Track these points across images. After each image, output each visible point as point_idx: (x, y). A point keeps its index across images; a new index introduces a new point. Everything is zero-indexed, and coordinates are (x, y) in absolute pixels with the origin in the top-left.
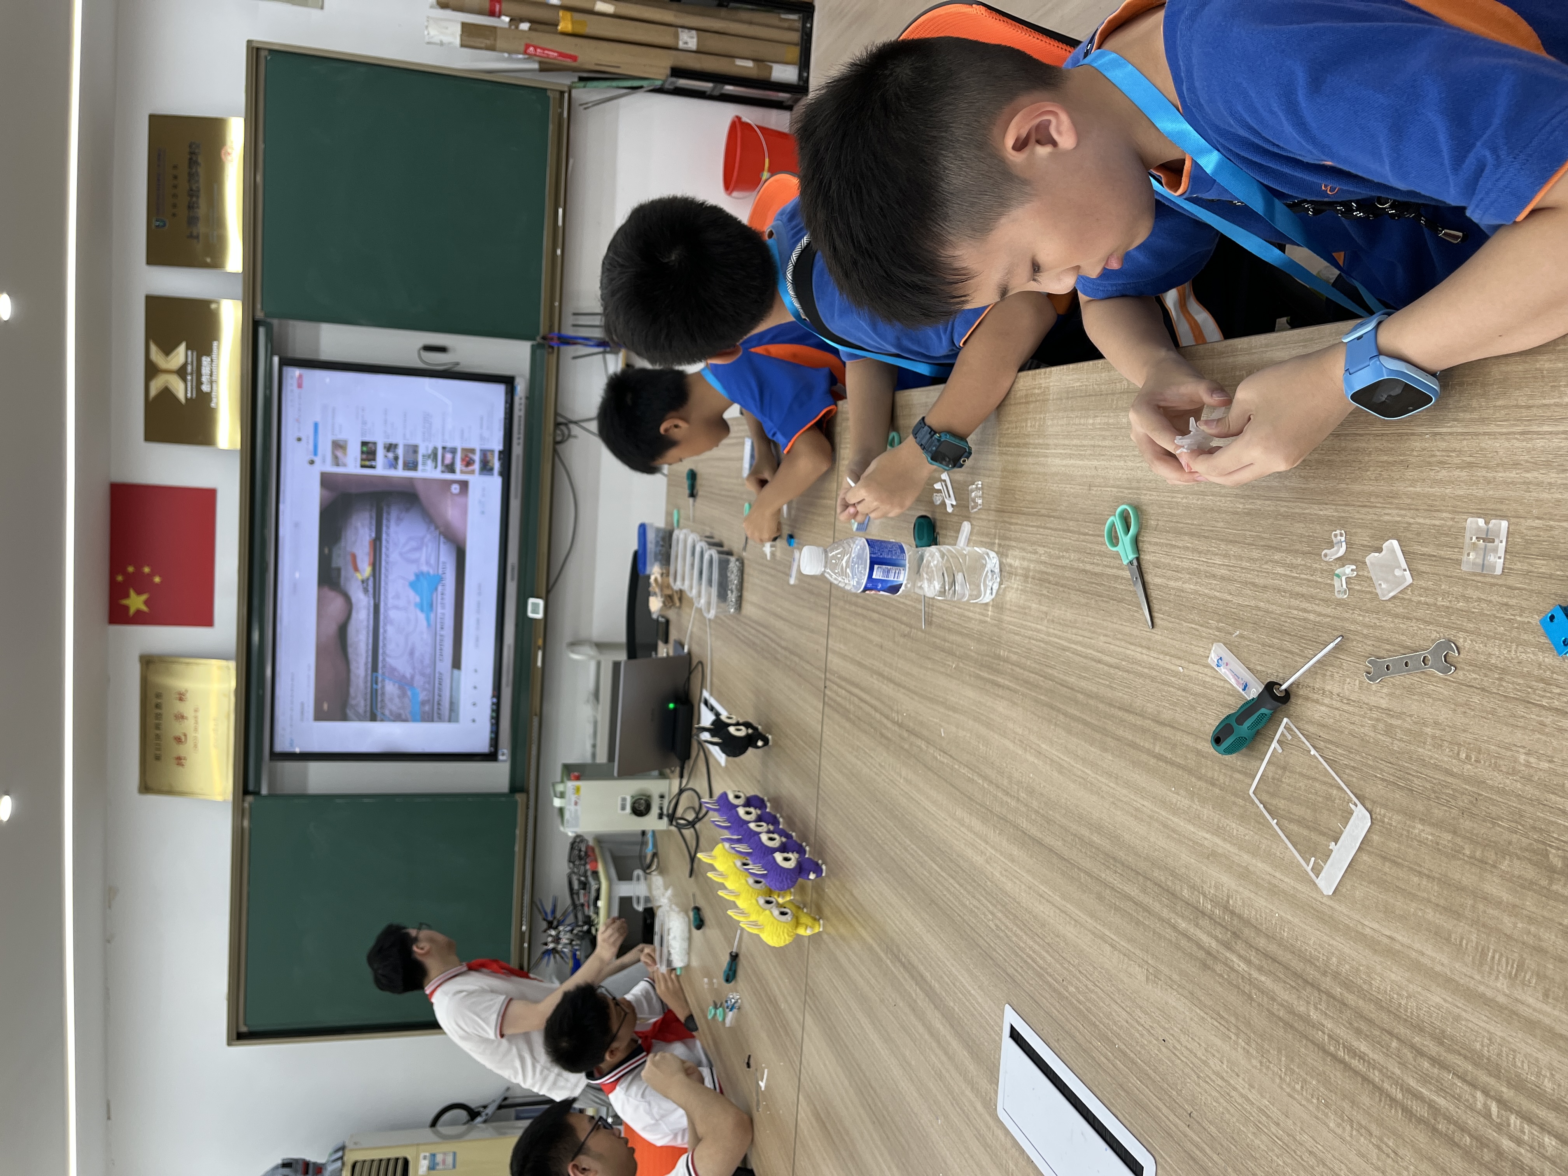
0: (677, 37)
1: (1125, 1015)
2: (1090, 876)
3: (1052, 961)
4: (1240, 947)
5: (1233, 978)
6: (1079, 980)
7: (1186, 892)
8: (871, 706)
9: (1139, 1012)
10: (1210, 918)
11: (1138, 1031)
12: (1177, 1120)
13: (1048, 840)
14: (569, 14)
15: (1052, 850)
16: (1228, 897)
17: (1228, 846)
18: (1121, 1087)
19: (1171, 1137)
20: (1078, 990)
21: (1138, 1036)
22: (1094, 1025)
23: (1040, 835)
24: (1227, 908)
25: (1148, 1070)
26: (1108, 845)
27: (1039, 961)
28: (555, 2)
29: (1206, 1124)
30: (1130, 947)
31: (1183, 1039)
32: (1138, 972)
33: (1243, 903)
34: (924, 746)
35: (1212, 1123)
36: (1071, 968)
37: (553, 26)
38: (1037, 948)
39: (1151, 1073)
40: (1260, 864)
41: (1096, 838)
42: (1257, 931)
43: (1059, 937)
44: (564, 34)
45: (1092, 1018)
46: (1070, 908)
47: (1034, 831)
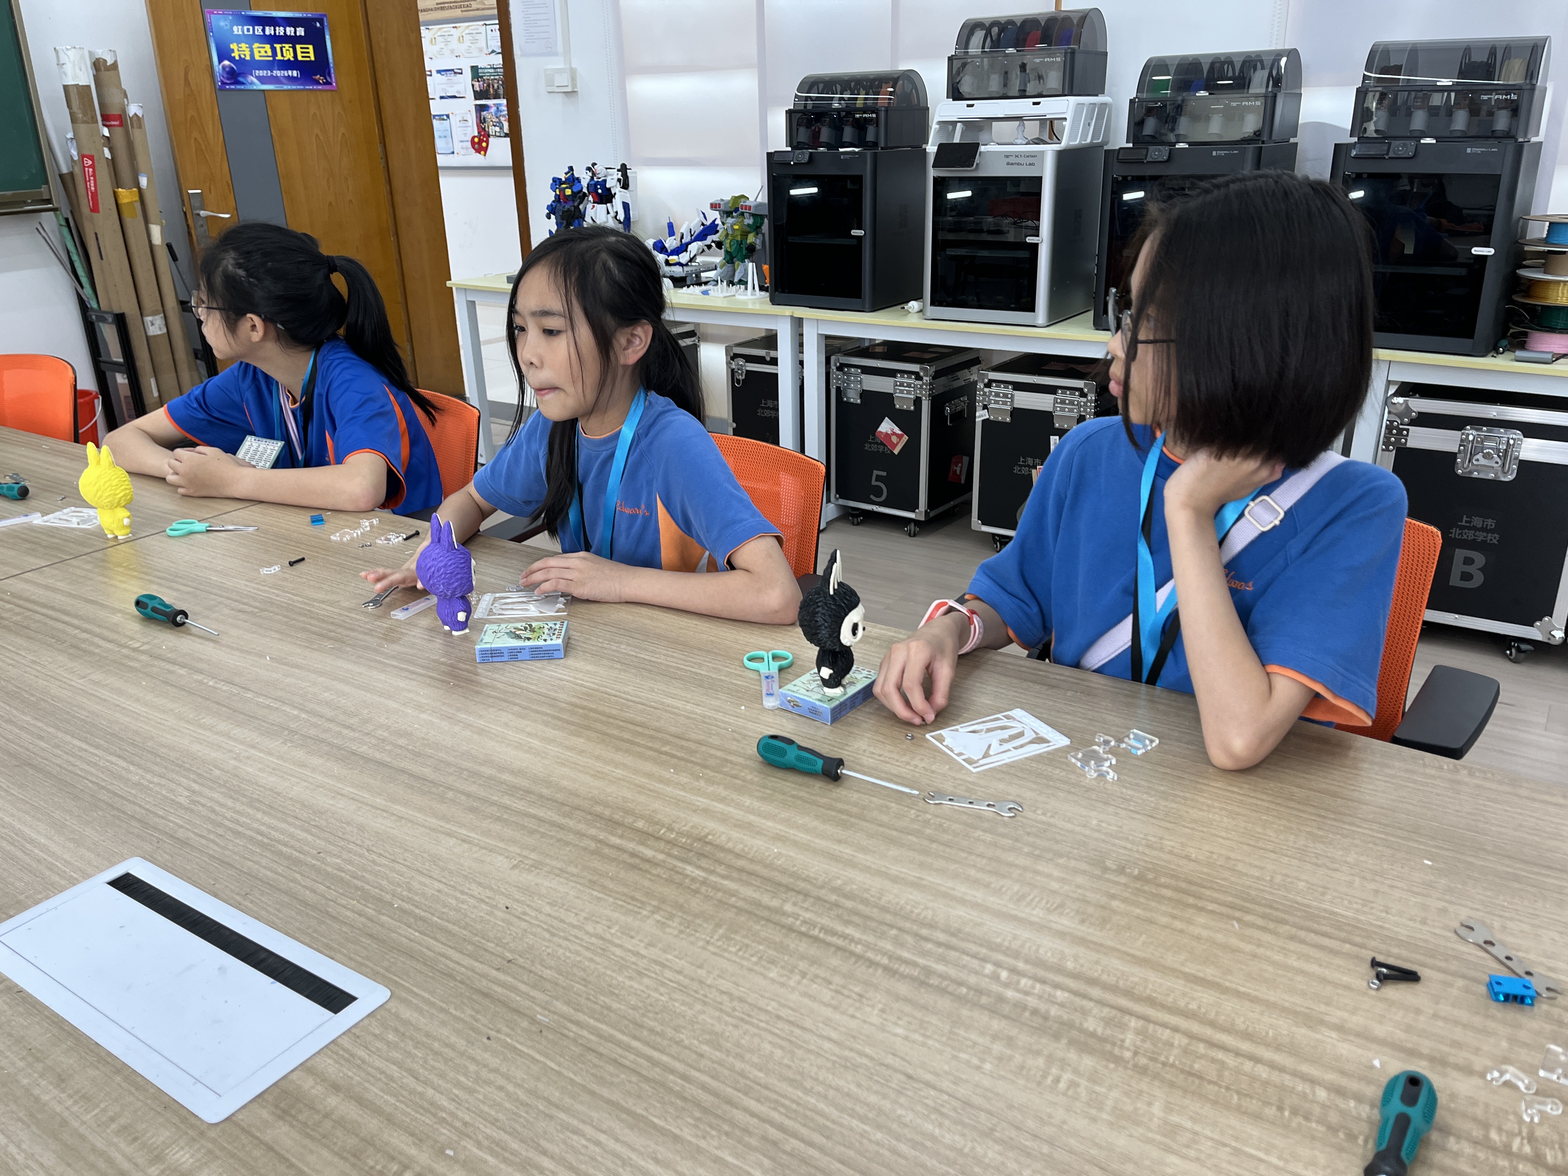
0: (154, 313)
1: (441, 886)
2: (468, 795)
3: (310, 838)
4: (704, 863)
5: (677, 878)
6: (360, 856)
7: (640, 824)
8: (77, 628)
9: (474, 886)
10: (668, 842)
11: (457, 899)
12: (476, 964)
13: (403, 764)
14: (137, 198)
15: (403, 771)
16: (708, 834)
17: (731, 809)
18: (371, 936)
19: (451, 976)
20: (350, 862)
21: (454, 902)
22: (357, 888)
23: (389, 760)
24: (702, 839)
25: (450, 926)
26: (525, 783)
27: (276, 835)
28: (144, 181)
29: (538, 968)
30: (501, 845)
31: (547, 909)
32: (500, 861)
33: (729, 839)
34: (182, 671)
35: (550, 968)
36: (351, 846)
37: (117, 182)
38: (283, 825)
39: (455, 929)
40: (770, 824)
41: (505, 777)
42: (738, 856)
43: (348, 823)
44: (115, 195)
45: (359, 884)
46: (398, 809)
47: (378, 756)
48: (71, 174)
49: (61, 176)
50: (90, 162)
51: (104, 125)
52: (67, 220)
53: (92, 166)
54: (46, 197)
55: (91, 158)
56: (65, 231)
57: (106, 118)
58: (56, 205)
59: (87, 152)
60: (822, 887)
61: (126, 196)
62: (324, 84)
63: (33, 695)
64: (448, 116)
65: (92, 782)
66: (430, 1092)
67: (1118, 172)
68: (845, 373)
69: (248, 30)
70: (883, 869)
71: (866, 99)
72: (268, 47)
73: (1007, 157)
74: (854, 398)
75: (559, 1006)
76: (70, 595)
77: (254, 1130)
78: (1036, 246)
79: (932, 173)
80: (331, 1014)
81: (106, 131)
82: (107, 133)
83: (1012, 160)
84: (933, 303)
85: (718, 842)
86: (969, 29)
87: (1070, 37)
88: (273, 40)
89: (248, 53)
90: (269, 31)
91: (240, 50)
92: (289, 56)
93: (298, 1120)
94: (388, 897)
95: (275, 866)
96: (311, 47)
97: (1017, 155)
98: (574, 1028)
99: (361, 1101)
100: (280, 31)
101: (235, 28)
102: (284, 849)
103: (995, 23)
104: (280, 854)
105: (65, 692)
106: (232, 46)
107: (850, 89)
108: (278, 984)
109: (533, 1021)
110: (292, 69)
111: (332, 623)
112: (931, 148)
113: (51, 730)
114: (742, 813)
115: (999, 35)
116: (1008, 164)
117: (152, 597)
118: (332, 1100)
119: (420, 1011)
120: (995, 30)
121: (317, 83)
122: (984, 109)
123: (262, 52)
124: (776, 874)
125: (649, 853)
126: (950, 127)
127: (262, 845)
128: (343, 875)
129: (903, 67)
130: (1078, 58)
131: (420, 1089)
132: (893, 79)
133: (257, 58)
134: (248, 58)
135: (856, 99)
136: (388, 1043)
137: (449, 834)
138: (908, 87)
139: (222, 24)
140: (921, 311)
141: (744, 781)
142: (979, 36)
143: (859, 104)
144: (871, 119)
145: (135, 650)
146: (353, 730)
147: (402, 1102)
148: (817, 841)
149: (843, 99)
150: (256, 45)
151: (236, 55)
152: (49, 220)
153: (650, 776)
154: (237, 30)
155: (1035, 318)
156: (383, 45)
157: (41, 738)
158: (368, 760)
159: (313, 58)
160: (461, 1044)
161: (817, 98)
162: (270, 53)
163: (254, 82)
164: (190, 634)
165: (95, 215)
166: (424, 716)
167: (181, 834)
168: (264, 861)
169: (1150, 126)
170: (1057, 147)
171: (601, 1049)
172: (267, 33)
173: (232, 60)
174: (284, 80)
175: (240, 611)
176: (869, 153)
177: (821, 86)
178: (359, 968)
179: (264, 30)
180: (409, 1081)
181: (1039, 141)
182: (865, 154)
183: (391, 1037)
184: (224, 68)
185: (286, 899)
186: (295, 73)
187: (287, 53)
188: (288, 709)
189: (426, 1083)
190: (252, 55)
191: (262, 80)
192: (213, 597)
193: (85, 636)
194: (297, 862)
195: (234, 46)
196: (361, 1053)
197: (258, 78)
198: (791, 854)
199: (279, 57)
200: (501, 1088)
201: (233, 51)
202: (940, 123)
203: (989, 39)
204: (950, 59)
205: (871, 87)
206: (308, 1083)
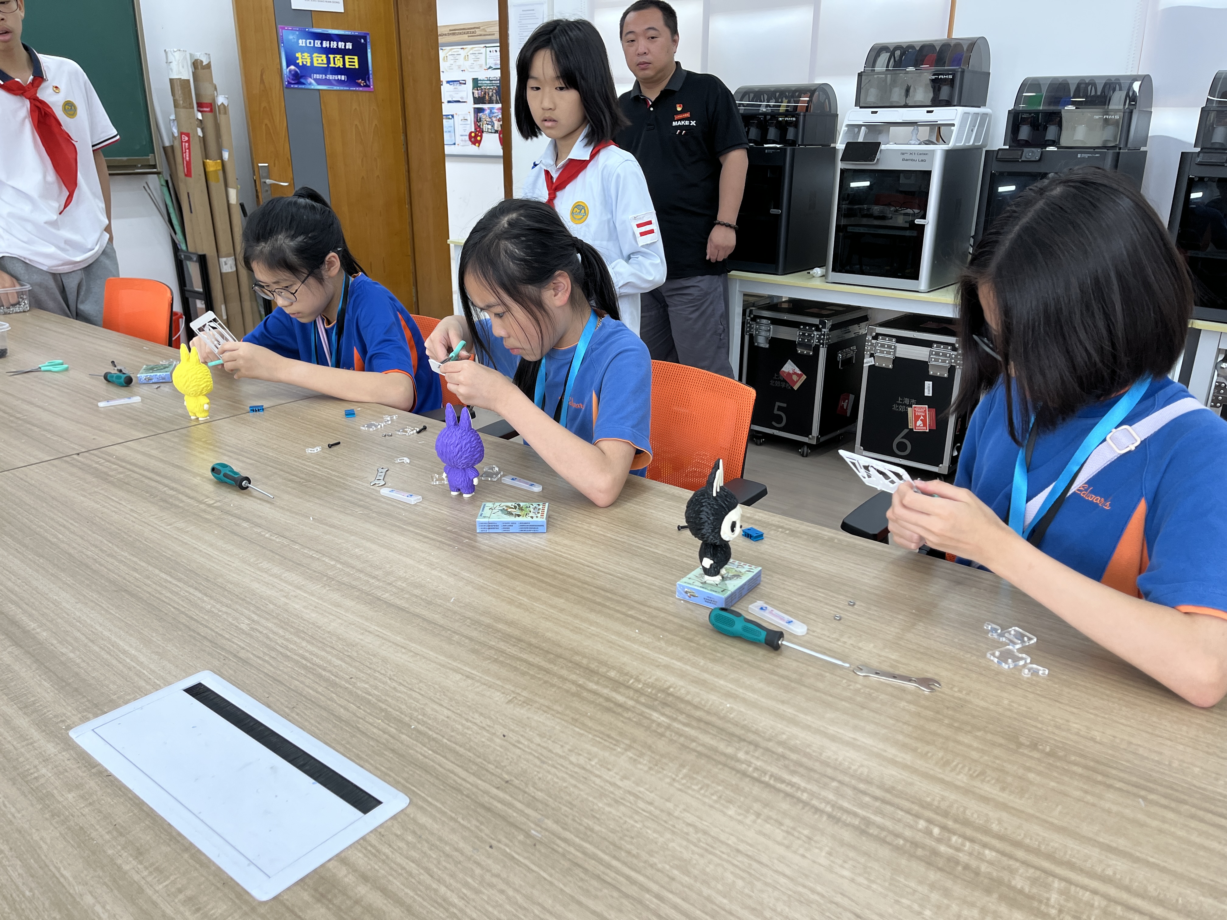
0: (227, 256)
1: (450, 713)
2: (471, 639)
3: (343, 665)
4: (667, 711)
5: (646, 722)
6: (384, 683)
7: (612, 674)
8: (166, 486)
9: (476, 716)
10: (637, 691)
11: (463, 725)
12: (479, 782)
13: (418, 610)
14: (220, 168)
15: (418, 616)
16: (670, 687)
17: (688, 668)
18: (393, 751)
19: (460, 791)
20: (376, 688)
21: (460, 727)
22: (382, 710)
23: (407, 606)
24: (665, 691)
25: (458, 748)
26: (517, 633)
27: (318, 661)
28: (226, 155)
29: (531, 790)
30: (498, 682)
31: (538, 740)
32: (498, 696)
33: (688, 693)
34: (245, 525)
35: (541, 790)
36: (377, 674)
37: (206, 155)
38: (323, 653)
39: (461, 750)
40: (722, 682)
41: (500, 626)
42: (696, 707)
43: (374, 656)
44: (204, 164)
45: (384, 706)
46: (413, 646)
47: (398, 602)
48: (172, 147)
49: (164, 148)
50: (187, 139)
51: (199, 111)
52: (167, 182)
53: (188, 141)
54: (152, 163)
55: (188, 135)
56: (165, 189)
57: (200, 105)
58: (159, 170)
59: (185, 131)
60: (769, 740)
61: (212, 165)
62: (364, 86)
63: (130, 536)
64: (453, 116)
65: (174, 608)
66: (443, 889)
67: (995, 168)
68: (757, 323)
69: (310, 43)
70: (822, 729)
71: (788, 106)
72: (324, 56)
73: (903, 154)
74: (762, 342)
75: (549, 823)
76: (162, 461)
77: (296, 910)
78: (923, 227)
79: (840, 165)
80: (359, 813)
81: (200, 116)
82: (200, 117)
83: (906, 157)
84: (834, 270)
85: (678, 694)
86: (876, 52)
87: (960, 59)
88: (328, 51)
89: (309, 61)
90: (326, 44)
91: (303, 59)
92: (340, 64)
93: (333, 904)
94: (407, 719)
95: (317, 686)
96: (356, 58)
97: (912, 153)
98: (563, 845)
99: (385, 892)
100: (334, 45)
101: (300, 41)
102: (324, 673)
103: (898, 47)
104: (320, 676)
105: (155, 535)
106: (297, 55)
107: (775, 98)
108: (318, 785)
109: (528, 835)
110: (341, 74)
111: (362, 494)
112: (840, 146)
113: (143, 564)
114: (698, 671)
115: (901, 56)
116: (903, 160)
117: (224, 466)
118: (362, 890)
119: (434, 818)
120: (898, 53)
121: (359, 85)
122: (885, 115)
123: (320, 60)
124: (730, 725)
125: (620, 699)
126: (856, 130)
127: (305, 667)
128: (370, 697)
129: (819, 81)
130: (966, 75)
131: (434, 886)
132: (811, 91)
133: (315, 64)
134: (309, 64)
135: (780, 106)
136: (408, 843)
137: (456, 670)
138: (822, 98)
139: (291, 37)
140: (823, 276)
141: (698, 644)
142: (884, 57)
143: (782, 109)
144: (791, 122)
145: (210, 506)
146: (378, 580)
147: (419, 896)
148: (763, 700)
149: (769, 106)
150: (315, 55)
151: (300, 62)
152: (154, 181)
153: (619, 634)
154: (302, 42)
155: (919, 285)
156: (410, 58)
157: (135, 570)
158: (390, 605)
159: (357, 67)
160: (468, 849)
161: (748, 105)
162: (325, 62)
163: (312, 83)
164: (252, 496)
165: (188, 178)
166: (434, 572)
167: (242, 654)
168: (307, 681)
169: (1025, 133)
170: (945, 147)
171: (586, 866)
172: (324, 46)
173: (297, 65)
174: (334, 82)
175: (290, 480)
176: (789, 149)
177: (752, 95)
178: (384, 777)
179: (321, 44)
180: (425, 877)
181: (929, 142)
182: (785, 150)
183: (410, 838)
184: (290, 71)
185: (325, 714)
186: (343, 78)
187: (338, 61)
188: (327, 560)
189: (440, 881)
190: (312, 62)
191: (318, 82)
192: (270, 468)
193: (172, 492)
194: (334, 684)
195: (298, 55)
196: (386, 850)
197: (315, 80)
198: (742, 709)
199: (332, 65)
200: (502, 892)
201: (298, 58)
202: (848, 126)
203: (892, 60)
204: (860, 75)
205: (793, 97)
206: (342, 872)
